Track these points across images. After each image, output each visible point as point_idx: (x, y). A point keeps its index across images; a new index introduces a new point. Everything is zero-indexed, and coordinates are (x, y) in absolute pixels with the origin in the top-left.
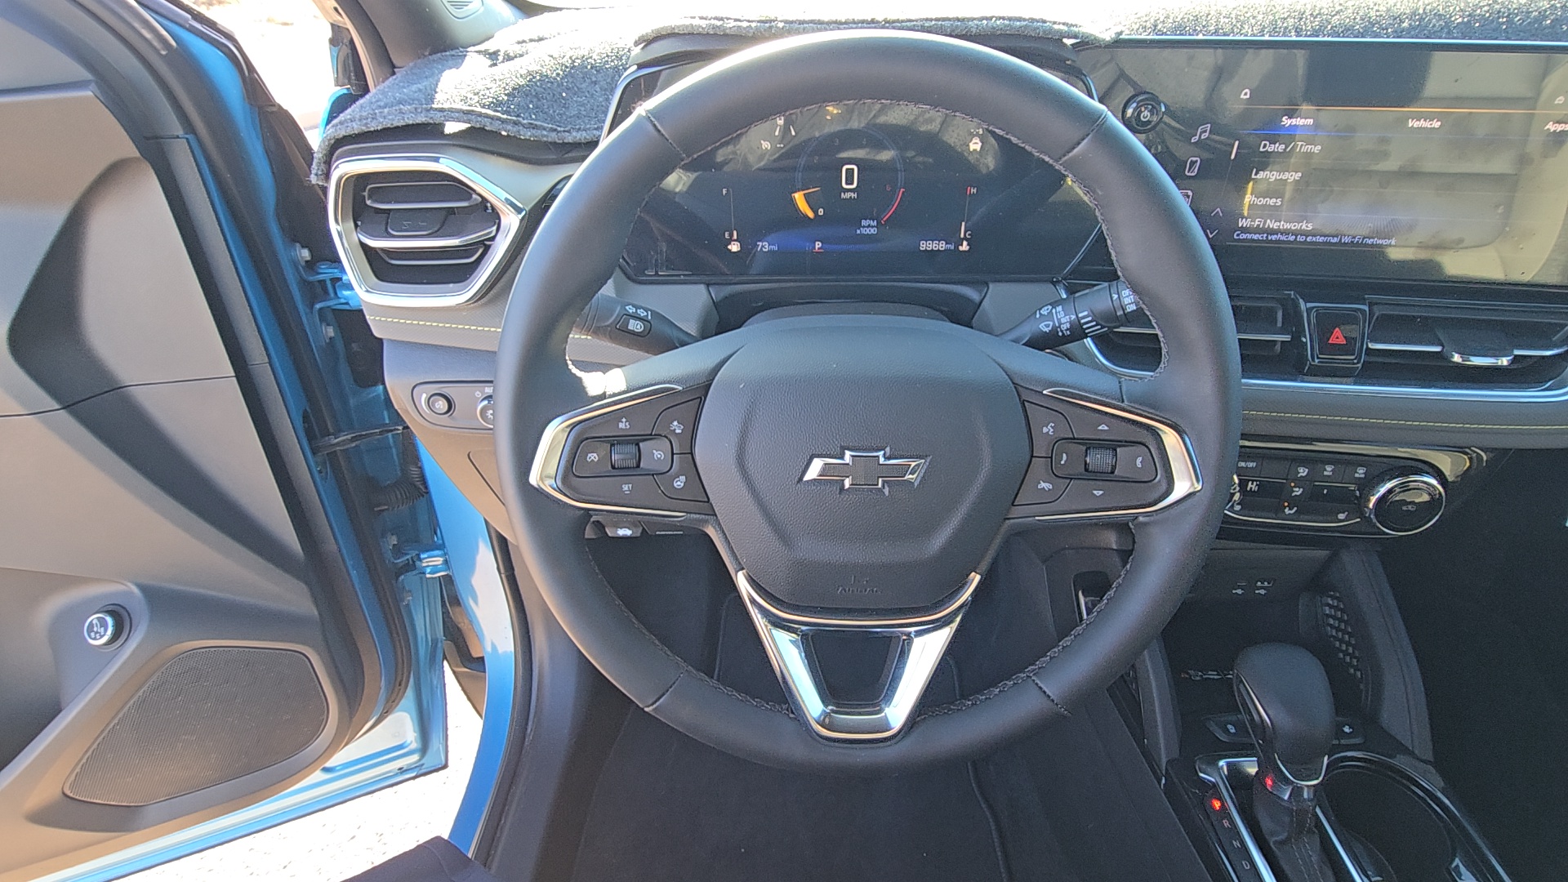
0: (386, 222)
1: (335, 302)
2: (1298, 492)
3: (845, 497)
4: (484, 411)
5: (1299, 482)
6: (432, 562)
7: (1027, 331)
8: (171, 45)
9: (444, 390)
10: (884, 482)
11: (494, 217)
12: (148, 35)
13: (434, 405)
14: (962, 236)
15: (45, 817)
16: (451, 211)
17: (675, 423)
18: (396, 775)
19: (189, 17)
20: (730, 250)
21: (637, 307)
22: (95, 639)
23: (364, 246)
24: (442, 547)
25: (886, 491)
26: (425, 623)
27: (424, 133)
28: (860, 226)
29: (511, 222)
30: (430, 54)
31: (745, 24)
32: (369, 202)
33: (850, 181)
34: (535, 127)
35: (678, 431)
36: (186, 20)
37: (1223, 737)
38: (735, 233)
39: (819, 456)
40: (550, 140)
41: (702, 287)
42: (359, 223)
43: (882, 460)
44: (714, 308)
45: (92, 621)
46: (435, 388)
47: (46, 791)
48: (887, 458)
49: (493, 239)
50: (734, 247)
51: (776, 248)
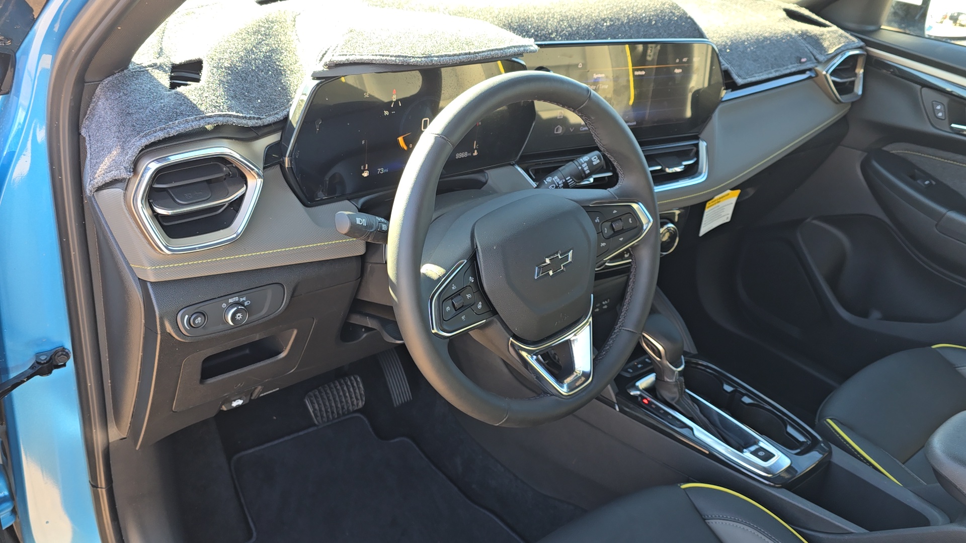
0: (168, 196)
4: (233, 316)
9: (200, 309)
11: (243, 179)
13: (194, 322)
14: (475, 148)
16: (209, 181)
17: (470, 278)
20: (363, 176)
27: (199, 133)
29: (258, 182)
32: (155, 185)
34: (252, 118)
35: (472, 281)
37: (628, 375)
38: (367, 165)
40: (259, 125)
41: (348, 201)
42: (154, 200)
46: (192, 309)
49: (244, 194)
50: (366, 174)
51: (387, 171)
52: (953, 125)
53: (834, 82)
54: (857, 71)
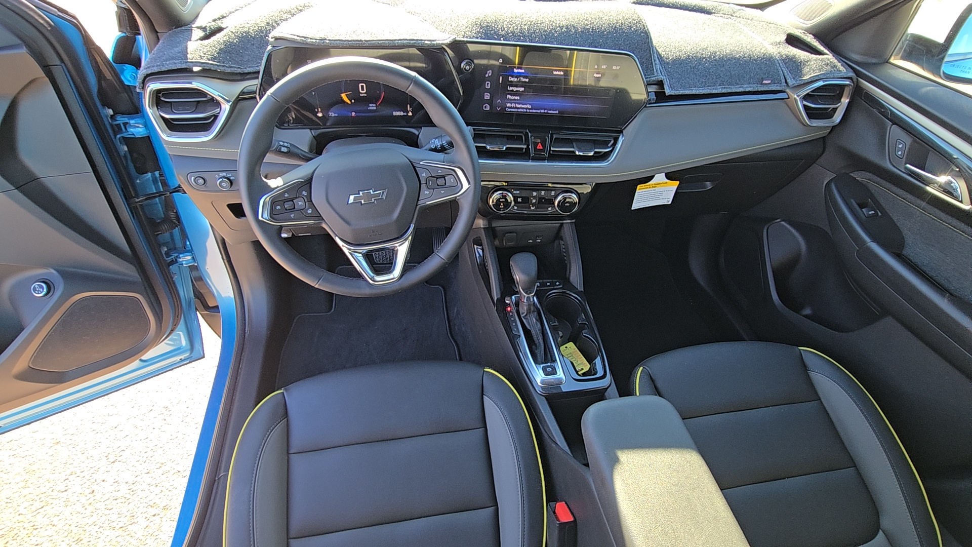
0: (170, 107)
1: (127, 134)
2: (534, 201)
3: (363, 206)
4: (220, 183)
5: (535, 197)
6: (185, 259)
7: (427, 147)
8: (52, 25)
9: (203, 175)
10: (375, 200)
11: (218, 104)
12: (42, 22)
13: (197, 180)
14: (409, 110)
15: (23, 376)
16: (199, 102)
17: (304, 192)
18: (179, 362)
19: (56, 10)
20: (318, 116)
21: (284, 142)
22: (38, 294)
23: (163, 118)
24: (191, 251)
25: (376, 202)
26: (185, 291)
27: (186, 71)
28: (369, 107)
29: (226, 107)
30: (175, 28)
31: (314, 41)
32: (162, 99)
33: (363, 90)
34: (231, 67)
35: (305, 194)
36: (56, 12)
38: (319, 109)
39: (352, 195)
40: (238, 72)
41: (309, 130)
42: (159, 107)
43: (372, 193)
44: (314, 140)
45: (34, 286)
46: (198, 174)
47: (23, 363)
48: (373, 192)
49: (219, 113)
50: (320, 115)
51: (337, 115)
52: (908, 166)
53: (805, 106)
54: (843, 100)
